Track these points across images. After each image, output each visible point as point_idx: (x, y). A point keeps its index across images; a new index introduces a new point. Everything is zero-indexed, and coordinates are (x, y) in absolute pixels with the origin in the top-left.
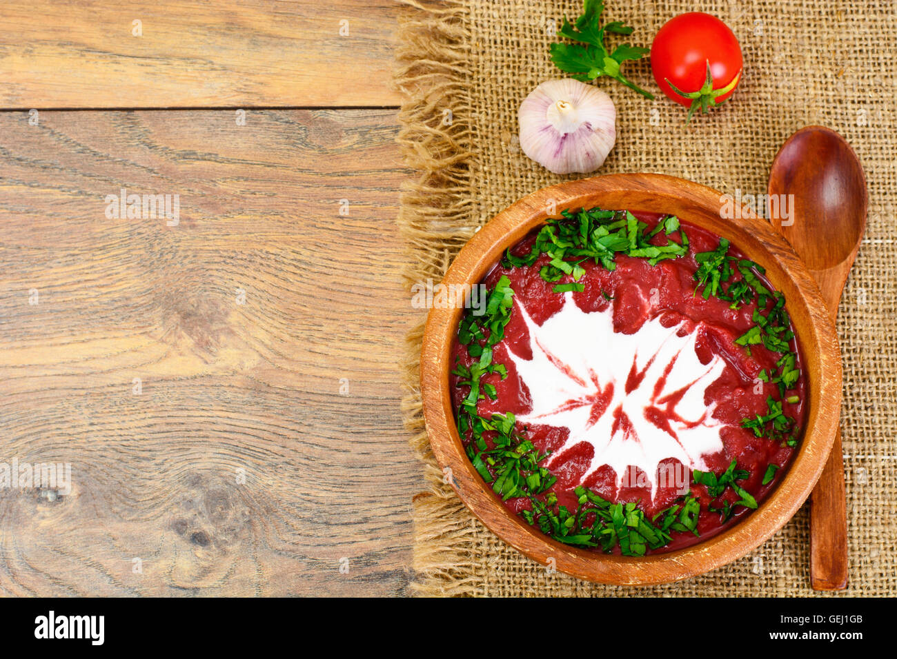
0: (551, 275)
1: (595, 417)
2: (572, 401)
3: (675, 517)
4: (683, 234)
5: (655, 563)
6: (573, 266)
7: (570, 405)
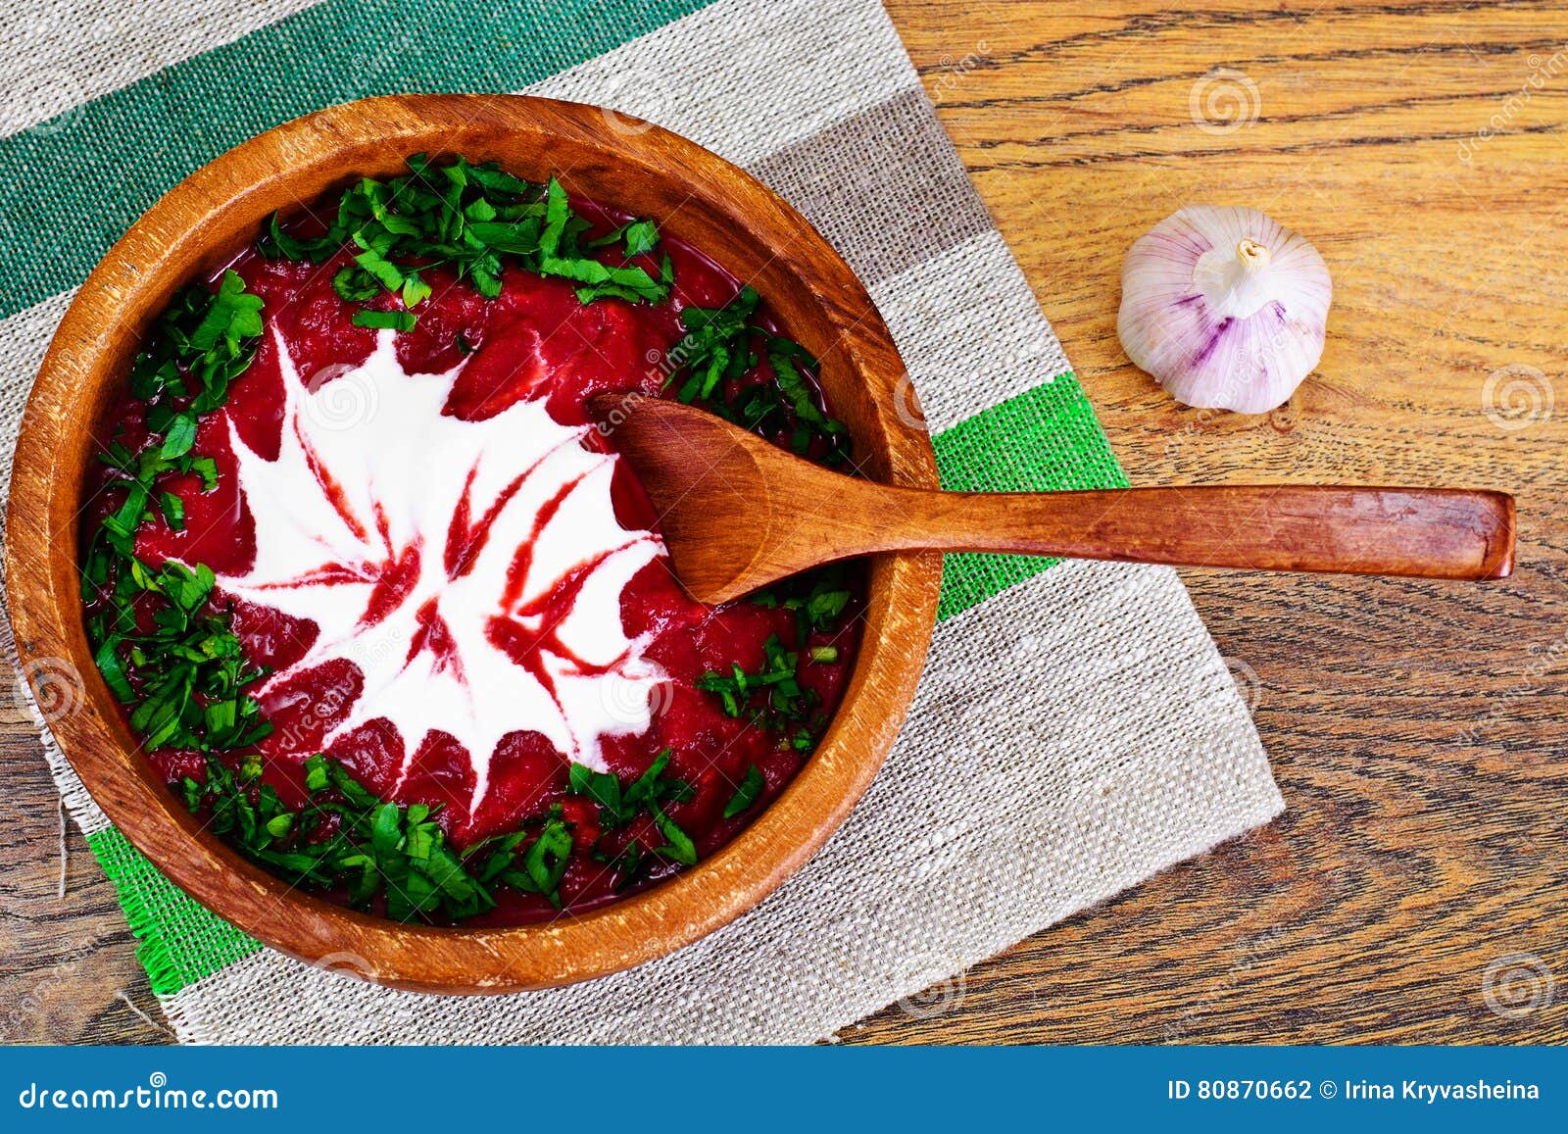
0: (354, 285)
1: (377, 610)
2: (334, 567)
3: (511, 855)
4: (667, 259)
5: (438, 940)
6: (405, 275)
7: (329, 574)
